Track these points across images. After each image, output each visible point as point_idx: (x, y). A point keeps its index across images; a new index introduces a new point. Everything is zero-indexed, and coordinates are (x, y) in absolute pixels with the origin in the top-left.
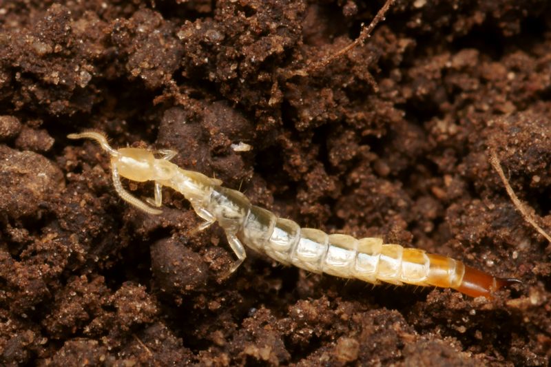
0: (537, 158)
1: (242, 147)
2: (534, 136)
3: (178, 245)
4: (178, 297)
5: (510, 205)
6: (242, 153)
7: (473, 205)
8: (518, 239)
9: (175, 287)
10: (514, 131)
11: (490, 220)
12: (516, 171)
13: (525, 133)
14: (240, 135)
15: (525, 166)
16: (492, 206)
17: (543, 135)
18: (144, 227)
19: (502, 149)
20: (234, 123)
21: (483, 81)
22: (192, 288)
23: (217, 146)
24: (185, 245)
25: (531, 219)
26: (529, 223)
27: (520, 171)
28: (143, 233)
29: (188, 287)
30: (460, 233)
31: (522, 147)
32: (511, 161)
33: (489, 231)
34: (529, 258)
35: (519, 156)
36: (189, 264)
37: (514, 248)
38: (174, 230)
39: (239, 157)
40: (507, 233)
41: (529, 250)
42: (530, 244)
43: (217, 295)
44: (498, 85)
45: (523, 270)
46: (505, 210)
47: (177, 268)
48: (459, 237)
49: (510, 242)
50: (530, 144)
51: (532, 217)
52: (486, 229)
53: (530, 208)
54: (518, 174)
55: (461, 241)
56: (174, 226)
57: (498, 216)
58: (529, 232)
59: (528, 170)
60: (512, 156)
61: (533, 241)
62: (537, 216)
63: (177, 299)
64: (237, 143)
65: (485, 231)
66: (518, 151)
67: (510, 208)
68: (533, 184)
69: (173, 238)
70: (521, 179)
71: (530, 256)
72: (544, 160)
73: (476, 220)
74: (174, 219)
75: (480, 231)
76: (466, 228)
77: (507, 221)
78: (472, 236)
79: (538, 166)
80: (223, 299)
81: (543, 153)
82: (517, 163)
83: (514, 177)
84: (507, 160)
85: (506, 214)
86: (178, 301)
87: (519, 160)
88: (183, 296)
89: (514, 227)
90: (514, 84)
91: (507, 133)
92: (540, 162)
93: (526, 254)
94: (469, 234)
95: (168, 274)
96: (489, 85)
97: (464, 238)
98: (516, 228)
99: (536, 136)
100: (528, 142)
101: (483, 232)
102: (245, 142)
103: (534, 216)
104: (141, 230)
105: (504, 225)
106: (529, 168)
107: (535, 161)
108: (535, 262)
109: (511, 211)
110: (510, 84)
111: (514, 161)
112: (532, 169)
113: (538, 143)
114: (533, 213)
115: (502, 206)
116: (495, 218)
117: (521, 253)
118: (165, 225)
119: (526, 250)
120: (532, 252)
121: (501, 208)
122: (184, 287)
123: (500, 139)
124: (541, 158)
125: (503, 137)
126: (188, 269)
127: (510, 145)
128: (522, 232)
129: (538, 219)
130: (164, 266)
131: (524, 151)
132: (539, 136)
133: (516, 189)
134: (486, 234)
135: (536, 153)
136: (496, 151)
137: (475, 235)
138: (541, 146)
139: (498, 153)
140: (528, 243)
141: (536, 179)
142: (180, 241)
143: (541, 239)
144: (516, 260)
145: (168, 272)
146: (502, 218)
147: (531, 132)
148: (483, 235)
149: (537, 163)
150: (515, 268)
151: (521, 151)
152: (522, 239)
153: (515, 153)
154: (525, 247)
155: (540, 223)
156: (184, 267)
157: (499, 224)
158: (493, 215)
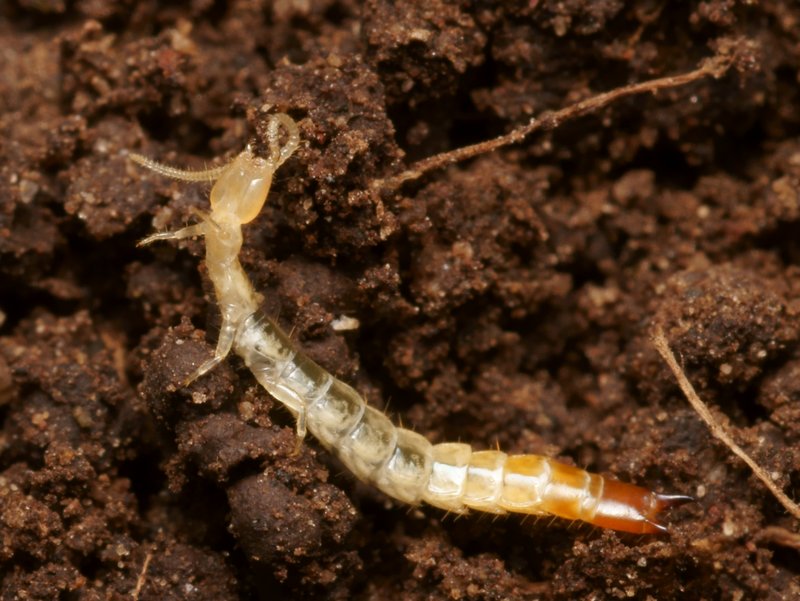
0: (724, 336)
1: (346, 324)
2: (722, 301)
3: (275, 485)
4: (279, 568)
5: (690, 413)
6: (345, 333)
7: (637, 416)
8: (706, 466)
9: (279, 553)
10: (692, 295)
11: (660, 437)
12: (692, 357)
13: (709, 298)
14: (341, 304)
15: (706, 349)
16: (662, 416)
17: (735, 299)
18: (220, 460)
19: (674, 324)
20: (332, 287)
21: (663, 220)
22: (304, 552)
23: (312, 324)
24: (286, 484)
25: (722, 433)
26: (719, 439)
27: (700, 358)
28: (220, 469)
29: (298, 551)
30: (616, 461)
31: (703, 320)
32: (685, 343)
33: (658, 455)
34: (723, 494)
35: (697, 333)
36: (298, 515)
37: (699, 479)
38: (266, 462)
39: (342, 339)
40: (686, 458)
41: (723, 481)
42: (725, 473)
43: (331, 559)
44: (684, 226)
45: (716, 514)
46: (683, 421)
47: (280, 522)
48: (614, 467)
49: (692, 472)
50: (715, 314)
51: (724, 430)
52: (653, 453)
53: (722, 415)
54: (697, 362)
55: (617, 474)
56: (267, 455)
57: (672, 430)
58: (722, 453)
59: (710, 356)
60: (686, 334)
61: (729, 468)
62: (733, 427)
63: (279, 570)
64: (337, 317)
65: (650, 455)
66: (696, 326)
67: (691, 417)
68: (722, 378)
69: (266, 474)
70: (704, 370)
71: (725, 492)
72: (736, 337)
73: (640, 439)
74: (265, 444)
75: (644, 456)
76: (625, 453)
77: (687, 439)
78: (632, 465)
79: (726, 349)
80: (339, 566)
81: (731, 328)
82: (694, 345)
83: (690, 368)
84: (679, 341)
85: (686, 427)
86: (280, 573)
87: (697, 340)
88: (290, 567)
89: (699, 447)
90: (708, 224)
91: (682, 299)
92: (729, 342)
93: (718, 488)
94: (629, 461)
95: (266, 532)
96: (672, 228)
97: (620, 468)
98: (702, 449)
99: (724, 302)
100: (713, 311)
101: (648, 458)
102: (350, 316)
103: (727, 427)
104: (216, 465)
105: (682, 445)
106: (712, 352)
107: (721, 340)
108: (734, 500)
109: (692, 422)
110: (700, 224)
111: (690, 342)
112: (717, 352)
113: (726, 312)
114: (726, 424)
115: (680, 415)
116: (668, 435)
117: (711, 487)
118: (255, 455)
119: (720, 483)
120: (728, 485)
121: (676, 418)
122: (292, 551)
123: (672, 309)
124: (730, 335)
125: (675, 305)
126: (296, 522)
127: (685, 317)
128: (712, 454)
129: (735, 432)
130: (259, 520)
131: (706, 326)
132: (729, 302)
133: (697, 387)
134: (652, 460)
135: (722, 328)
136: (663, 327)
137: (637, 464)
138: (730, 316)
139: (667, 331)
140: (722, 471)
141: (726, 369)
142: (278, 478)
143: (739, 465)
144: (702, 499)
145: (266, 529)
146: (679, 434)
147: (718, 295)
148: (648, 463)
149: (725, 344)
150: (701, 513)
151: (700, 326)
152: (713, 466)
153: (691, 328)
154: (718, 479)
155: (736, 440)
156: (291, 520)
157: (674, 443)
158: (664, 429)
